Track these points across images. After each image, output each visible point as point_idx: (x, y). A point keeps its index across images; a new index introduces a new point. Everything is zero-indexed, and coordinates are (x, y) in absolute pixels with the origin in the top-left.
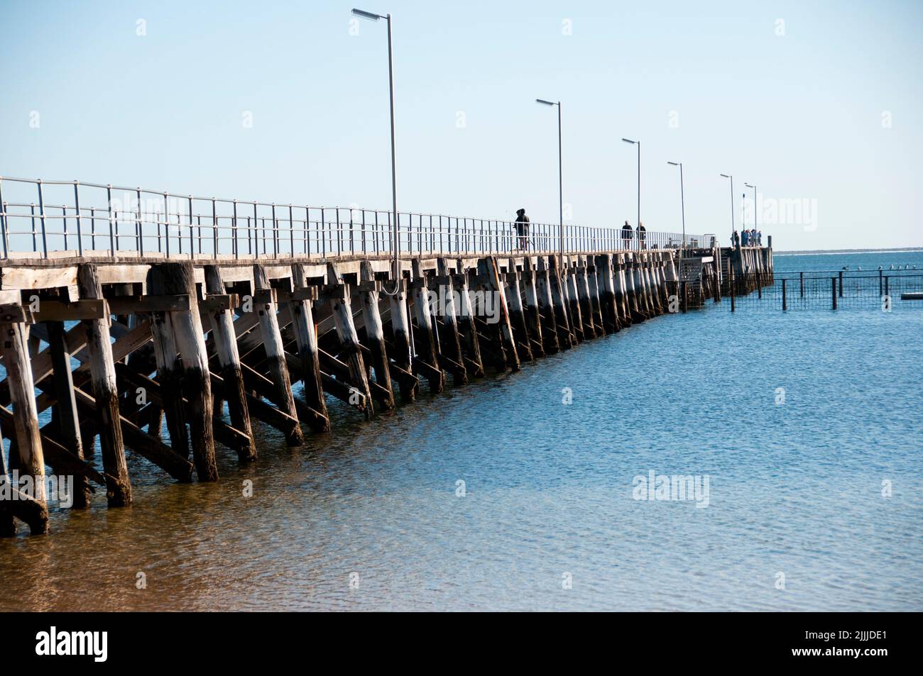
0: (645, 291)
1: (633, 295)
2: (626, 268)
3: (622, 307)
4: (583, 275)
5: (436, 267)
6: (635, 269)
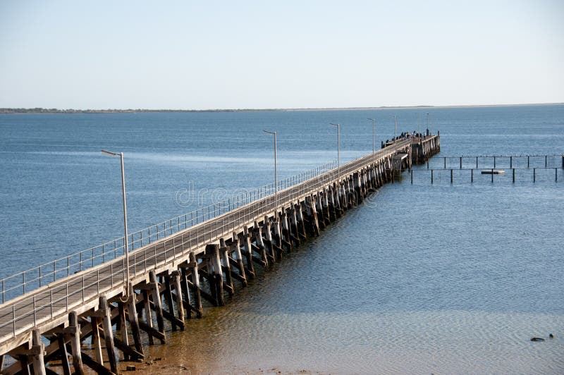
0: (375, 178)
1: (370, 182)
3: (364, 190)
4: (348, 184)
5: (290, 206)
6: (371, 171)
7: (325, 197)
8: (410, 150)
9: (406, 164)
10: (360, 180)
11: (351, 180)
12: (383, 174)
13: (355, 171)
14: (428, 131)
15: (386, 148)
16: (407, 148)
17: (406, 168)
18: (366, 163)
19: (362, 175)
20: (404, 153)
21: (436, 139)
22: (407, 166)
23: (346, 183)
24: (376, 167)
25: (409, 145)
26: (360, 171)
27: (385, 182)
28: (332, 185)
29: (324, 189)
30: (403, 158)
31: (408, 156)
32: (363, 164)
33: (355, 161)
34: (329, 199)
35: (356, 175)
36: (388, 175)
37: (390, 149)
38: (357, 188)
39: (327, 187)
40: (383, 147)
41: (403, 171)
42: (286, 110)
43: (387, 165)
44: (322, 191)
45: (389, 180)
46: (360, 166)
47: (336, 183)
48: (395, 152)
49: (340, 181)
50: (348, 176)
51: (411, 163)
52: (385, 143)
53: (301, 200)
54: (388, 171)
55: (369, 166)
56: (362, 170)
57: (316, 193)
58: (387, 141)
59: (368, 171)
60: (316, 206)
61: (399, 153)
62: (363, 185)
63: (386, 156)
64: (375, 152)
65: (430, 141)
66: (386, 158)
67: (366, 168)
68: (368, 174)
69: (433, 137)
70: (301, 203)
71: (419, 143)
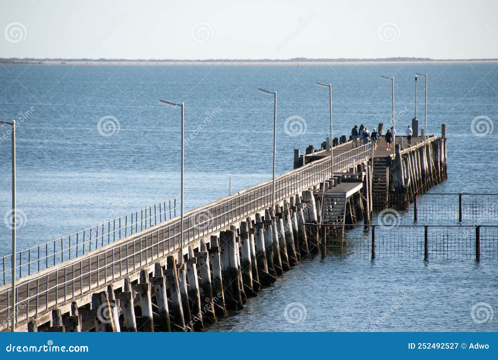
0: (278, 246)
1: (263, 256)
2: (256, 231)
3: (249, 276)
4: (205, 260)
5: (51, 319)
6: (267, 228)
7: (145, 295)
8: (368, 174)
9: (358, 209)
10: (236, 251)
11: (213, 250)
12: (298, 235)
13: (224, 227)
14: (415, 123)
15: (305, 167)
16: (360, 168)
17: (359, 219)
18: (253, 206)
19: (243, 235)
20: (352, 180)
21: (436, 145)
22: (361, 215)
23: (199, 256)
24: (279, 215)
25: (365, 161)
26: (237, 226)
27: (303, 256)
28: (164, 262)
29: (143, 273)
30: (349, 194)
31: (363, 190)
32: (247, 208)
33: (226, 198)
34: (154, 300)
35: (227, 236)
36: (312, 239)
37: (318, 168)
38: (230, 273)
39: (152, 269)
40: (298, 163)
41: (349, 228)
42: (40, 61)
43: (309, 213)
44: (136, 277)
45: (314, 252)
46: (239, 212)
47: (176, 257)
48: (328, 176)
49: (185, 251)
50: (207, 240)
51: (370, 207)
52: (302, 153)
53: (80, 303)
54: (311, 225)
55: (262, 214)
56: (243, 224)
57: (120, 284)
58: (310, 149)
59: (258, 225)
60: (121, 318)
61: (340, 179)
62: (244, 263)
63: (305, 188)
64: (277, 177)
65: (420, 150)
66: (306, 194)
67: (253, 218)
68: (258, 236)
69: (429, 141)
70: (80, 309)
71: (393, 156)
